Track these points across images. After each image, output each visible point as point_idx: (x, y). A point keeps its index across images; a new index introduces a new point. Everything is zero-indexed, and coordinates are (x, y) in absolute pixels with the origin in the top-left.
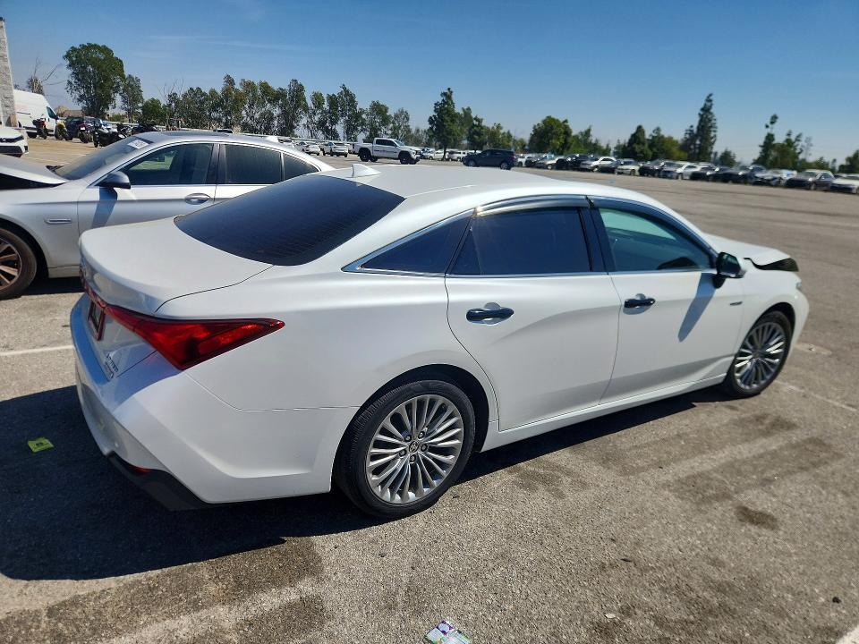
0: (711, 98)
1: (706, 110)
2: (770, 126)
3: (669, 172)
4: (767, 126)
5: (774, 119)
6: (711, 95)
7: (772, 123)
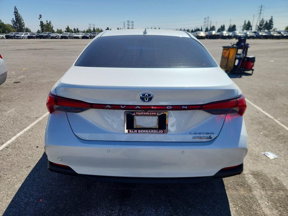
0: (16, 8)
1: (16, 13)
2: (40, 18)
3: (19, 36)
4: (39, 19)
5: (41, 16)
6: (16, 7)
7: (40, 17)
